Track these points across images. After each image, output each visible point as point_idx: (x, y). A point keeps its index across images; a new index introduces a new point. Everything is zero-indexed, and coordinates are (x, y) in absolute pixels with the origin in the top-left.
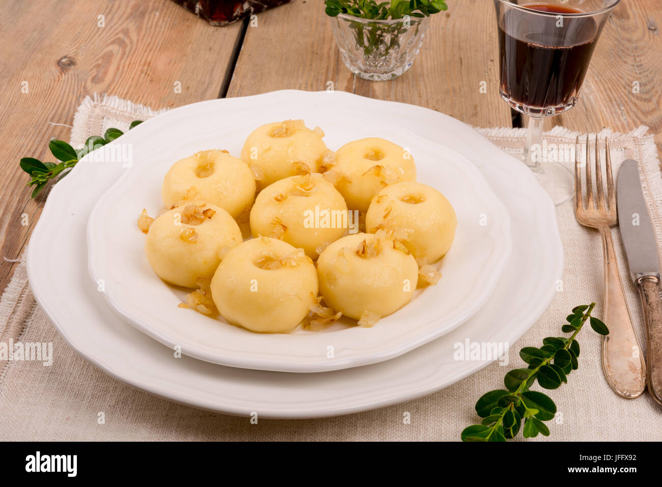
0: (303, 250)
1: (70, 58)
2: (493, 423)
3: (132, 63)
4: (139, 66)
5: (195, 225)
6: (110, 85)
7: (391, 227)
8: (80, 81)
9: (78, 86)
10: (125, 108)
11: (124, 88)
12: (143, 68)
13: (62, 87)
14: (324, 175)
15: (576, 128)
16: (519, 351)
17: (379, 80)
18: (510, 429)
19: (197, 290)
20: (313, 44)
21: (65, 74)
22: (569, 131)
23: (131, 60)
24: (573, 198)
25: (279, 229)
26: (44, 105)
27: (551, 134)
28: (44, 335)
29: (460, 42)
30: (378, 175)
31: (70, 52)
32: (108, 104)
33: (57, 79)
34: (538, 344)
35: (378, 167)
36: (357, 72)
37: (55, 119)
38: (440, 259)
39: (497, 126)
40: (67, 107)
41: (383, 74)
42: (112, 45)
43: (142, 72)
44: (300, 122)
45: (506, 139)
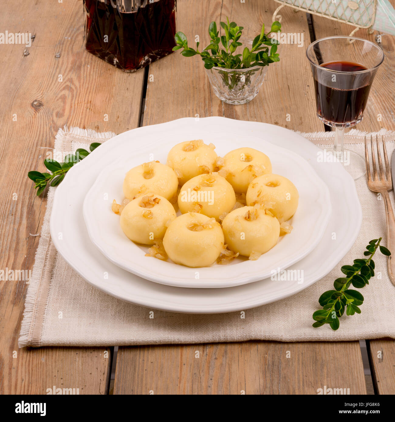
0: (214, 218)
1: (39, 101)
2: (329, 309)
3: (79, 102)
4: (84, 104)
5: (150, 208)
6: (68, 119)
7: (262, 201)
8: (49, 116)
9: (48, 120)
10: (84, 135)
11: (78, 120)
12: (87, 105)
13: (38, 122)
14: (219, 173)
15: (364, 129)
16: (341, 268)
17: (239, 104)
18: (339, 312)
19: (154, 246)
20: (193, 82)
21: (38, 112)
22: (360, 131)
23: (78, 100)
24: (365, 175)
25: (197, 207)
26: (30, 135)
27: (349, 135)
28: (65, 278)
29: (287, 74)
30: (251, 170)
31: (38, 97)
32: (73, 132)
33: (34, 117)
34: (351, 263)
35: (250, 166)
36: (223, 99)
37: (39, 143)
38: (291, 218)
39: (315, 131)
40: (45, 135)
41: (241, 100)
42: (64, 91)
43: (87, 108)
44: (201, 141)
45: (322, 139)
